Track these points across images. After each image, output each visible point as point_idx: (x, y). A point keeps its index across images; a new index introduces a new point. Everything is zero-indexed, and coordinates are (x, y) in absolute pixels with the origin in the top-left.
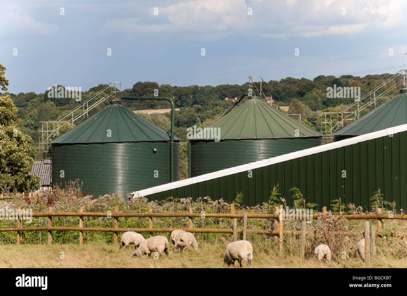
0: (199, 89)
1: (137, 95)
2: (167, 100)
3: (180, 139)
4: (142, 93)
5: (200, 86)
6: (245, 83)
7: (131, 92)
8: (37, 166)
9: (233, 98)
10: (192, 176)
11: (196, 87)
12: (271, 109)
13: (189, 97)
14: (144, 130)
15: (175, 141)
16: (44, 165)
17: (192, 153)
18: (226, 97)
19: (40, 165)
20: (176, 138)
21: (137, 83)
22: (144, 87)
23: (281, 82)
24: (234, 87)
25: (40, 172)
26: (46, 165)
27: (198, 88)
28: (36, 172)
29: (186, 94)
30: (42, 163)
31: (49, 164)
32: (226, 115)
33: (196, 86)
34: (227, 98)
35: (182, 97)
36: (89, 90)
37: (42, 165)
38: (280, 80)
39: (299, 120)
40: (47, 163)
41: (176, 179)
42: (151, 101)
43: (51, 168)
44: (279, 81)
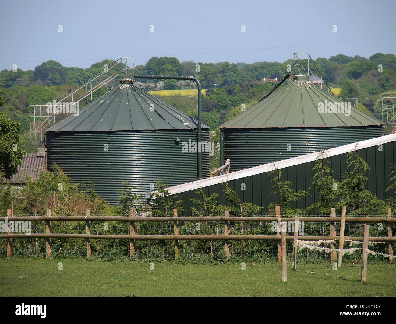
0: (230, 67)
1: (152, 73)
2: (191, 79)
3: (210, 127)
4: (158, 71)
5: (231, 63)
6: (286, 60)
7: (144, 70)
8: (28, 160)
9: (273, 77)
10: (231, 170)
11: (227, 65)
12: (321, 92)
13: (217, 77)
14: (163, 116)
15: (203, 130)
16: (36, 158)
17: (224, 144)
18: (264, 77)
19: (31, 158)
20: (204, 126)
21: (152, 58)
22: (161, 63)
23: (330, 60)
24: (273, 65)
25: (32, 166)
26: (39, 158)
27: (228, 65)
28: (27, 166)
29: (213, 73)
30: (34, 156)
31: (43, 157)
32: (267, 99)
33: (225, 63)
34: (265, 79)
35: (208, 76)
36: (91, 66)
37: (33, 159)
38: (330, 58)
39: (356, 105)
40: (41, 156)
41: (206, 175)
42: (170, 80)
43: (46, 162)
44: (327, 59)
